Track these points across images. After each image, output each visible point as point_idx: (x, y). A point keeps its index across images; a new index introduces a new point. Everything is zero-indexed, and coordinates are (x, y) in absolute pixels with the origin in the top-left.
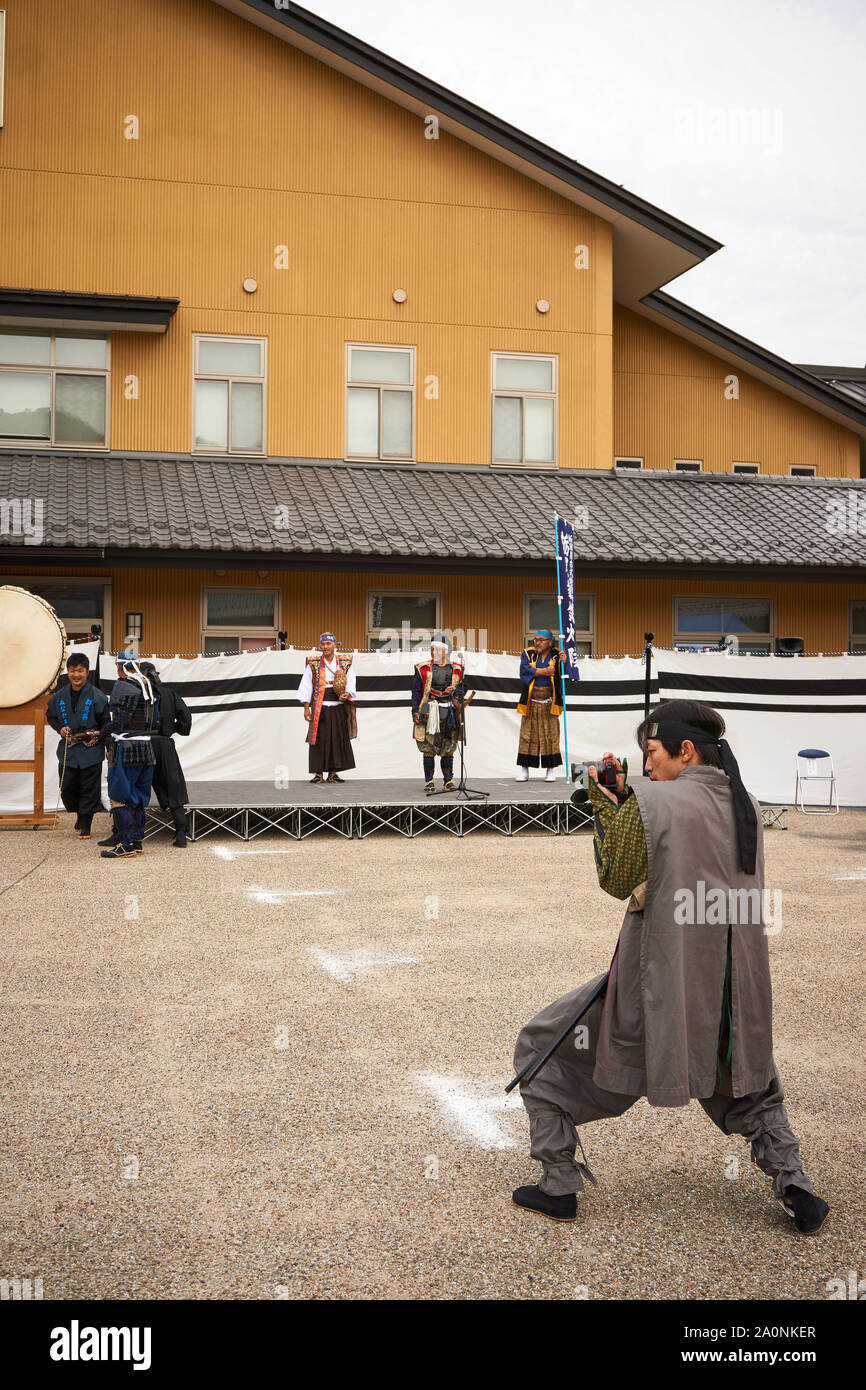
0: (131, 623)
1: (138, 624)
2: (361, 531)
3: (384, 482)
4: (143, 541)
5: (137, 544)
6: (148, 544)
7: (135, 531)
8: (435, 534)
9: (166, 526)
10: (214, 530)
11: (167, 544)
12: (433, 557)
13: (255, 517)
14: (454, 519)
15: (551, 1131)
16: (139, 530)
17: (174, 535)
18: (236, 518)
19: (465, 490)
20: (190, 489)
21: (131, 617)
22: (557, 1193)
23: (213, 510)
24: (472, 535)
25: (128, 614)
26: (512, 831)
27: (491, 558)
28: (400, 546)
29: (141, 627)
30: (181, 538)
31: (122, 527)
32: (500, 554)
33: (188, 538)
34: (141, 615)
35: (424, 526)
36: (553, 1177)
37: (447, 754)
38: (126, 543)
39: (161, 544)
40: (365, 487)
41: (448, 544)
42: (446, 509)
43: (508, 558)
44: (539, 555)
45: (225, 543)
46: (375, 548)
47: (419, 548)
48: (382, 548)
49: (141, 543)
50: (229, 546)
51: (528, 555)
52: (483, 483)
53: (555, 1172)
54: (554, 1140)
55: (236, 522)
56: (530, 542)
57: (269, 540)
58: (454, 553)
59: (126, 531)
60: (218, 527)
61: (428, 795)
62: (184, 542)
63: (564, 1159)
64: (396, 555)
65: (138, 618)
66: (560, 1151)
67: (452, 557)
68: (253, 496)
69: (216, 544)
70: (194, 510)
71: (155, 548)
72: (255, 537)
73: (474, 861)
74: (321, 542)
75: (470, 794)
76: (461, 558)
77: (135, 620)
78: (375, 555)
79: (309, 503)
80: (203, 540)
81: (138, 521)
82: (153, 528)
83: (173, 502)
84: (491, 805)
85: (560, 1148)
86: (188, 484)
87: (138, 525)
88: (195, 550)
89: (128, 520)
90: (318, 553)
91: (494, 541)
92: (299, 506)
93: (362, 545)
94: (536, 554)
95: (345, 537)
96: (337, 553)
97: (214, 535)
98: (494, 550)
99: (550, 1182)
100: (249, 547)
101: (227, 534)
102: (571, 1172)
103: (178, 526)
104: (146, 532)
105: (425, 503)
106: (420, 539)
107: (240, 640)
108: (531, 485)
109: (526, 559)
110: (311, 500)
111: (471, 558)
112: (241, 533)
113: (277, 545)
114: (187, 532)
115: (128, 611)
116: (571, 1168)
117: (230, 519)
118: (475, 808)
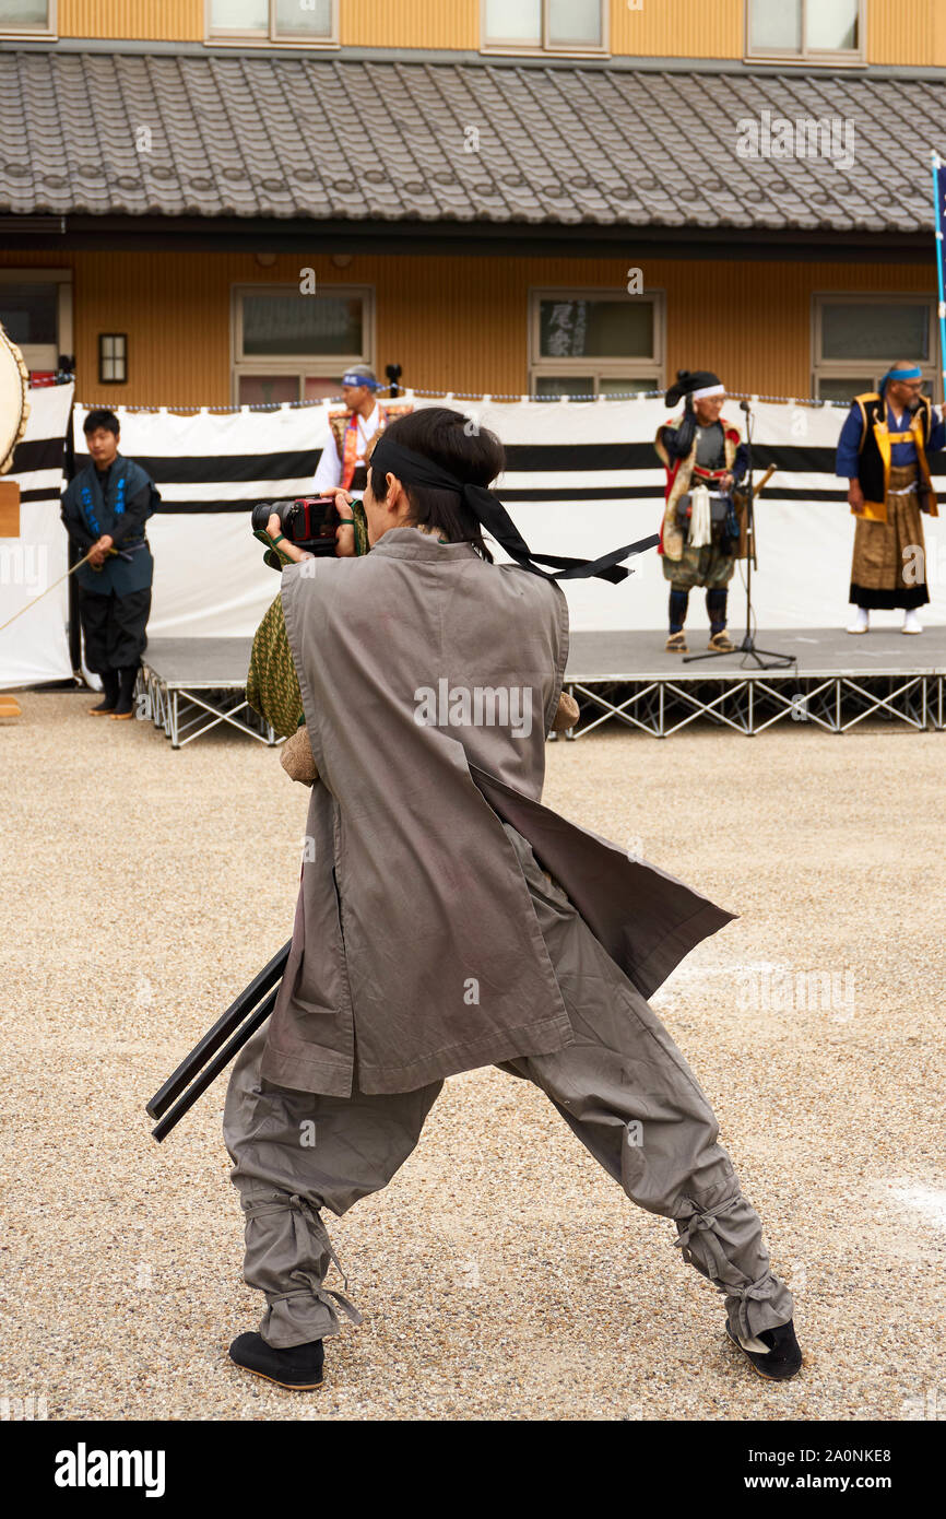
0: (108, 352)
1: (120, 352)
2: (523, 181)
3: (554, 92)
4: (134, 203)
5: (123, 208)
6: (142, 207)
7: (117, 184)
8: (657, 184)
9: (172, 174)
10: (257, 181)
11: (177, 208)
12: (656, 226)
13: (328, 157)
14: (688, 158)
15: (274, 1238)
16: (124, 182)
17: (188, 191)
18: (297, 159)
19: (702, 104)
20: (208, 107)
21: (108, 342)
22: (285, 1343)
23: (254, 144)
24: (723, 186)
25: (101, 337)
26: (843, 724)
27: (760, 229)
28: (596, 207)
29: (125, 359)
30: (201, 196)
31: (92, 176)
32: (778, 221)
33: (213, 195)
34: (125, 336)
35: (637, 172)
36: (277, 1316)
37: (717, 583)
38: (103, 207)
39: (167, 208)
40: (521, 100)
41: (682, 203)
42: (671, 140)
43: (792, 229)
44: (847, 223)
45: (281, 205)
46: (552, 211)
47: (631, 211)
48: (565, 211)
49: (130, 207)
50: (289, 210)
51: (828, 224)
52: (733, 92)
53: (281, 1306)
54: (277, 1253)
55: (297, 166)
56: (830, 199)
57: (358, 198)
58: (694, 221)
59: (101, 183)
60: (265, 176)
61: (686, 661)
62: (208, 204)
63: (295, 1285)
64: (590, 224)
65: (119, 342)
66: (288, 1273)
67: (691, 227)
68: (322, 119)
69: (265, 206)
70: (220, 145)
71: (155, 216)
72: (333, 194)
73: (797, 781)
74: (453, 201)
75: (766, 660)
76: (707, 230)
77: (114, 347)
78: (551, 224)
79: (425, 131)
80: (242, 200)
81: (121, 167)
82: (148, 179)
83: (181, 132)
84: (801, 679)
85: (288, 1265)
86: (204, 99)
87: (121, 173)
88: (228, 217)
89: (103, 165)
90: (448, 222)
91: (764, 197)
92: (407, 135)
93: (528, 206)
94: (841, 222)
95: (494, 191)
96: (483, 222)
97: (260, 190)
98: (766, 214)
99: (274, 1324)
100: (325, 210)
101: (284, 187)
102: (310, 1305)
103: (194, 174)
104: (137, 185)
105: (633, 129)
106: (631, 194)
107: (302, 382)
108: (820, 95)
109: (825, 230)
110: (427, 124)
111: (726, 228)
112: (307, 187)
113: (375, 207)
114: (211, 185)
115: (106, 330)
116: (310, 1300)
117: (284, 161)
118: (773, 683)
